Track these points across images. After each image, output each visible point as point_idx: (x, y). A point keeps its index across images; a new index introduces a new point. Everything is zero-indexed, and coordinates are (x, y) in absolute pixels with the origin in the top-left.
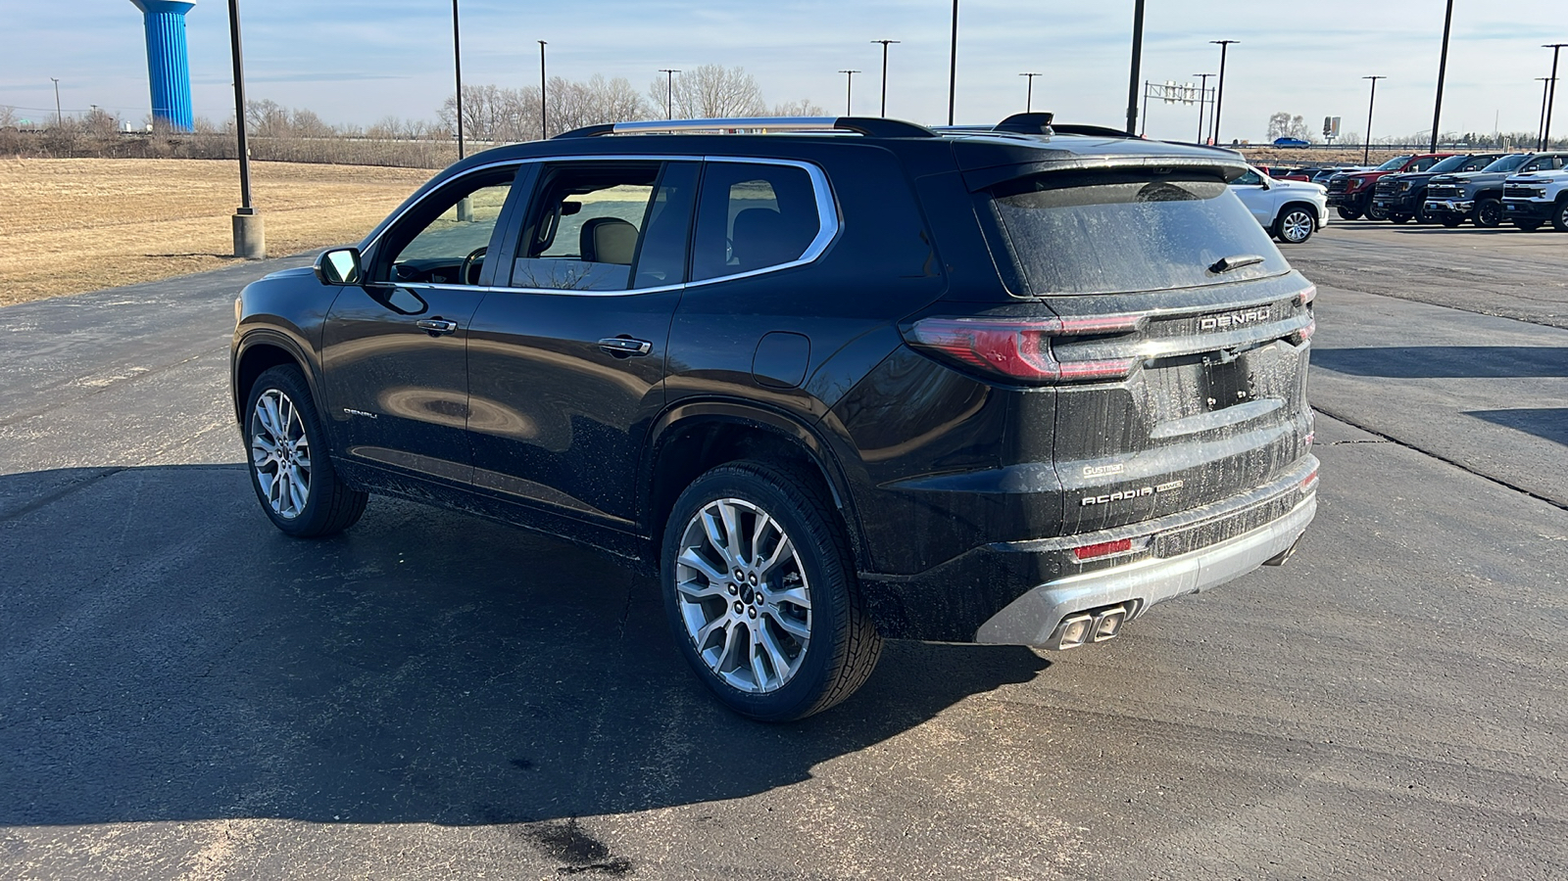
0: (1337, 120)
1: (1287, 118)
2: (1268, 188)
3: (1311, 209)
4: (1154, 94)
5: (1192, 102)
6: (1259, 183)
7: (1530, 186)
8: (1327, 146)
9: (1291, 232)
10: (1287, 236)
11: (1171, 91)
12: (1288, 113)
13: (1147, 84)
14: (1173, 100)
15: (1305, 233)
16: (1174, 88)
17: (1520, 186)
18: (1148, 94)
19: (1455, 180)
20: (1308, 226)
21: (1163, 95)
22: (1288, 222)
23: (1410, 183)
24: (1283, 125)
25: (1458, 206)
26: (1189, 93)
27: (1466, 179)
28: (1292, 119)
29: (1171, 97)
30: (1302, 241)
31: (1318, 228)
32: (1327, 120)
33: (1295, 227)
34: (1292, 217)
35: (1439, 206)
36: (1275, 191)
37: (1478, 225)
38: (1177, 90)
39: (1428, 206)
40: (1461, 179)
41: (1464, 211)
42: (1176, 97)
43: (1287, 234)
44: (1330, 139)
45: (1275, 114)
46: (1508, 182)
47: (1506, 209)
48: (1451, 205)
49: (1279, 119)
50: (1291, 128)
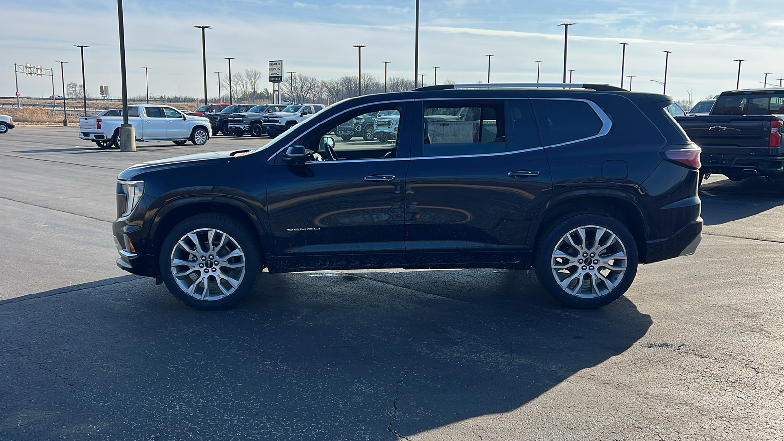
0: (107, 88)
1: (76, 85)
2: (186, 119)
3: (205, 129)
4: (20, 70)
5: (41, 75)
6: (181, 117)
7: (275, 118)
8: (104, 100)
9: (198, 140)
10: (197, 142)
11: (29, 69)
12: (76, 83)
13: (15, 65)
14: (31, 74)
15: (204, 140)
16: (30, 68)
17: (270, 118)
18: (17, 70)
19: (241, 116)
20: (205, 137)
21: (25, 71)
22: (196, 135)
23: (218, 117)
24: (74, 89)
25: (244, 127)
26: (39, 70)
27: (246, 116)
28: (78, 86)
29: (30, 72)
30: (203, 144)
31: (209, 137)
32: (102, 87)
33: (199, 137)
34: (198, 133)
35: (236, 128)
36: (189, 120)
37: (253, 135)
38: (32, 68)
39: (230, 128)
40: (244, 116)
41: (247, 130)
42: (32, 72)
43: (196, 141)
44: (104, 96)
45: (69, 83)
46: (264, 117)
47: (266, 128)
48: (242, 127)
49: (71, 86)
50: (78, 91)
